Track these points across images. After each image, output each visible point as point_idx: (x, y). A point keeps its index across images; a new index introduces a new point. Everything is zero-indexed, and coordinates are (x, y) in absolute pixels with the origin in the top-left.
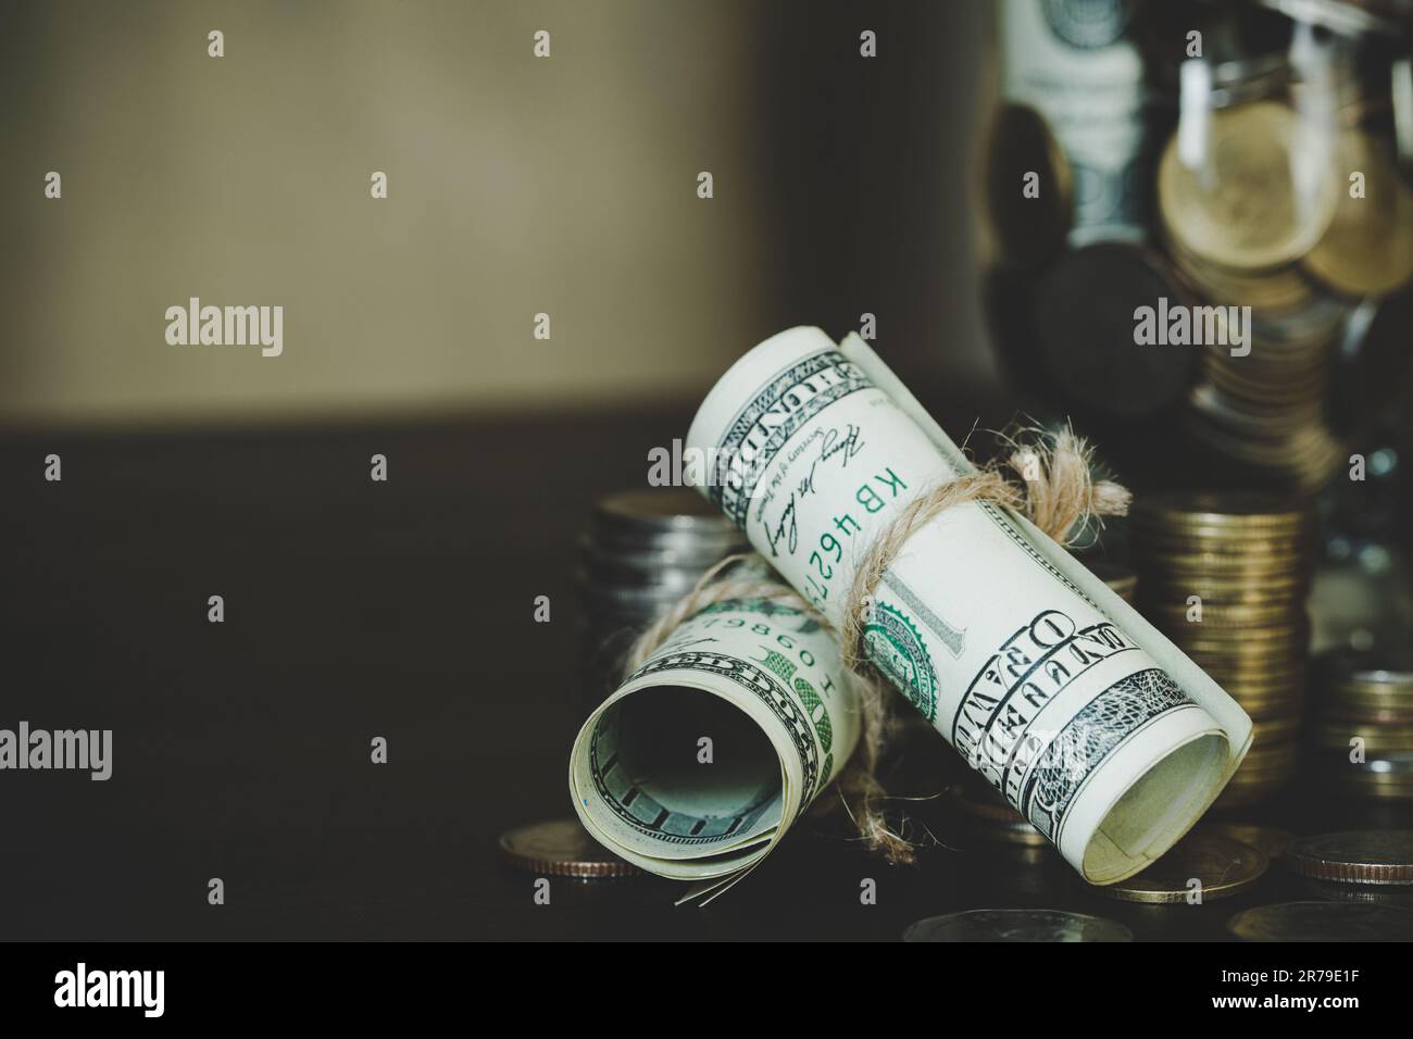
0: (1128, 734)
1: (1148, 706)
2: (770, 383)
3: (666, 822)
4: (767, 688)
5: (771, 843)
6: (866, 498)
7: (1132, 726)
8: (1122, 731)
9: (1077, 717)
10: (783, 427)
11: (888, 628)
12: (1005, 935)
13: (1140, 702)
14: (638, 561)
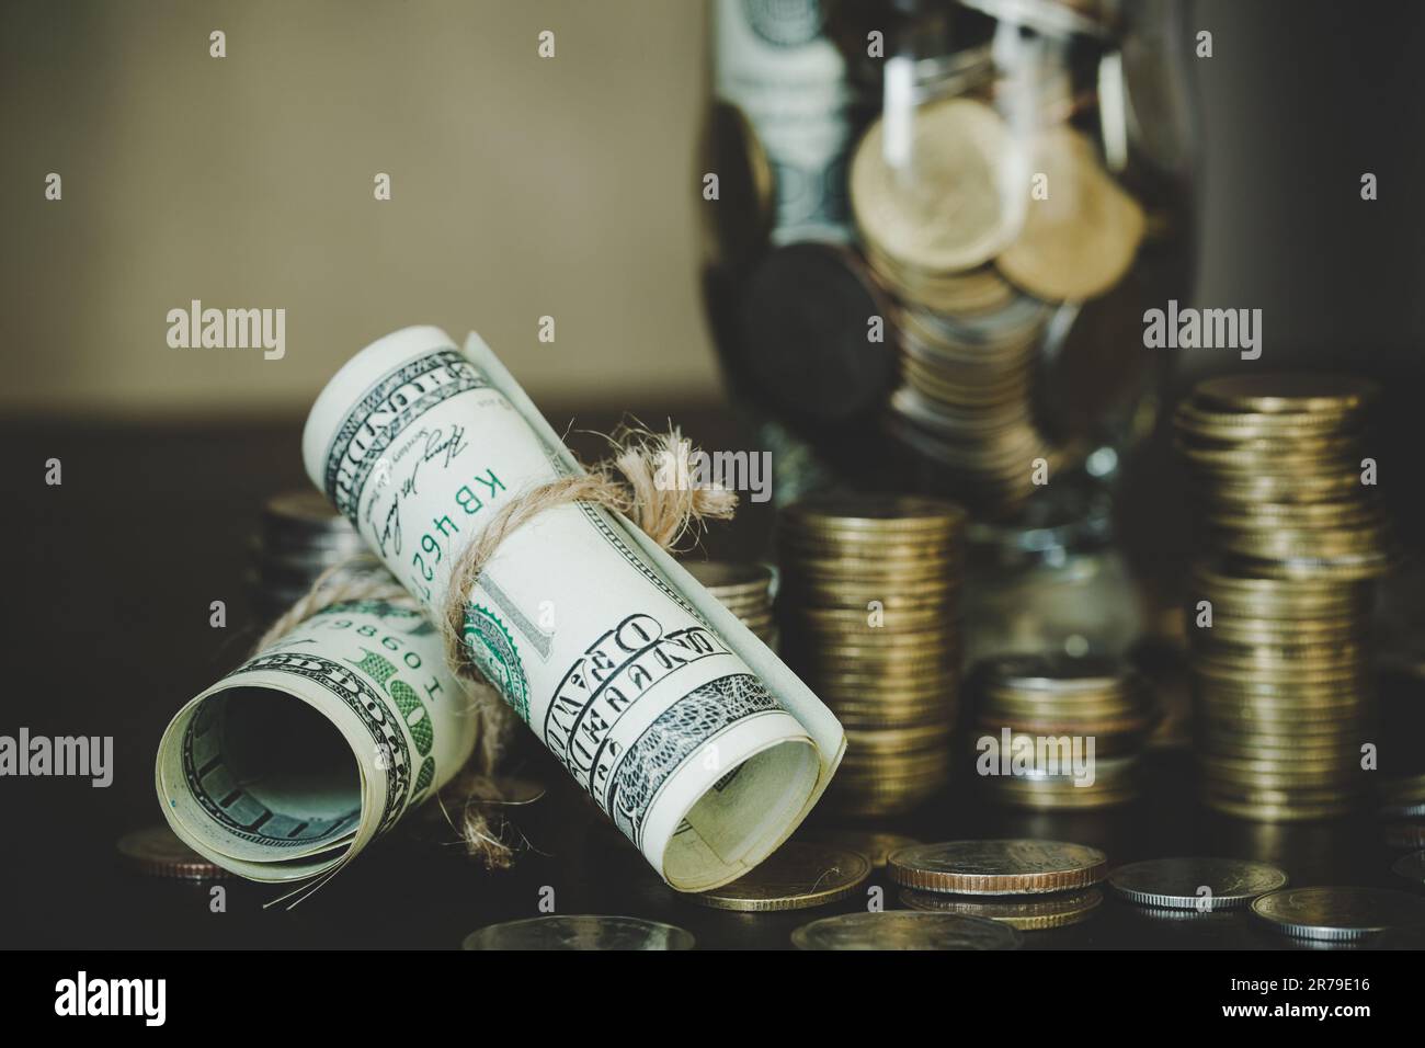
0: (704, 740)
1: (728, 712)
2: (379, 383)
3: (267, 824)
4: (355, 689)
5: (351, 848)
6: (466, 501)
7: (710, 731)
8: (699, 736)
9: (656, 722)
10: (389, 428)
11: (484, 630)
12: (567, 941)
13: (720, 708)
14: (298, 562)
